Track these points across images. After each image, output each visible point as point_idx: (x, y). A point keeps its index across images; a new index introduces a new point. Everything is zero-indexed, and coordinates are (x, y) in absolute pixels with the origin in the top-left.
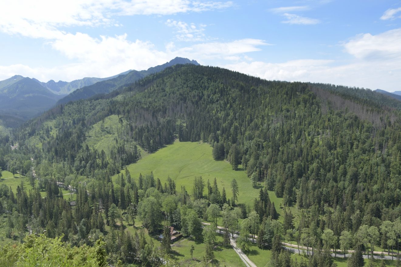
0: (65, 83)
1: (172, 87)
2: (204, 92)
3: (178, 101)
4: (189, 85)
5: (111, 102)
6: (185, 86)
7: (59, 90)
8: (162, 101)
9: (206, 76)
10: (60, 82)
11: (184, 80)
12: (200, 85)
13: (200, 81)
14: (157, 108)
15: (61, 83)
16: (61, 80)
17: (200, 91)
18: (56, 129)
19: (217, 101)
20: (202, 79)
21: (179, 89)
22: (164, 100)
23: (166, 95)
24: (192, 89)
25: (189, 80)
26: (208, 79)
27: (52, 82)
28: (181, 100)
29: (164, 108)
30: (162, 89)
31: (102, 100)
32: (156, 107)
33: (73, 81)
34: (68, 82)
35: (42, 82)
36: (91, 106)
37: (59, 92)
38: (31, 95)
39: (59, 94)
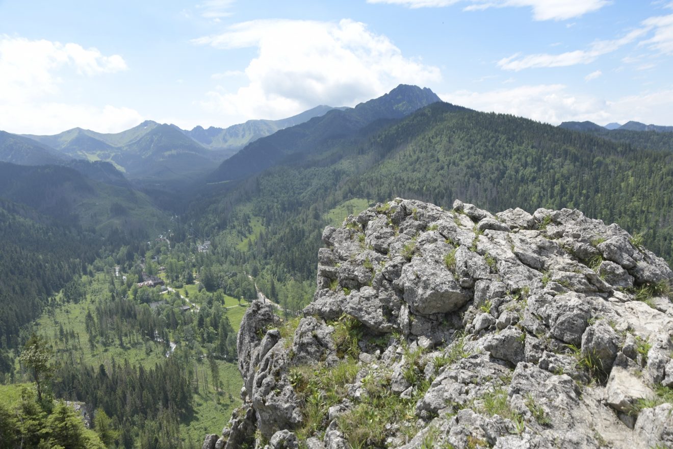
0: (220, 130)
1: (447, 152)
2: (505, 163)
3: (466, 178)
4: (478, 151)
5: (334, 172)
6: (472, 151)
7: (209, 142)
8: (438, 178)
9: (503, 133)
10: (212, 129)
11: (467, 141)
12: (496, 149)
13: (495, 143)
14: (437, 191)
15: (213, 131)
16: (213, 126)
17: (500, 162)
18: (257, 218)
19: (534, 179)
20: (497, 140)
21: (462, 156)
22: (442, 175)
23: (442, 168)
24: (485, 157)
25: (476, 142)
26: (509, 139)
27: (198, 129)
28: (472, 176)
29: (448, 191)
30: (432, 156)
31: (317, 169)
32: (435, 189)
33: (230, 127)
34: (223, 128)
35: (183, 129)
36: (302, 179)
37: (211, 145)
38: (174, 152)
39: (210, 148)
